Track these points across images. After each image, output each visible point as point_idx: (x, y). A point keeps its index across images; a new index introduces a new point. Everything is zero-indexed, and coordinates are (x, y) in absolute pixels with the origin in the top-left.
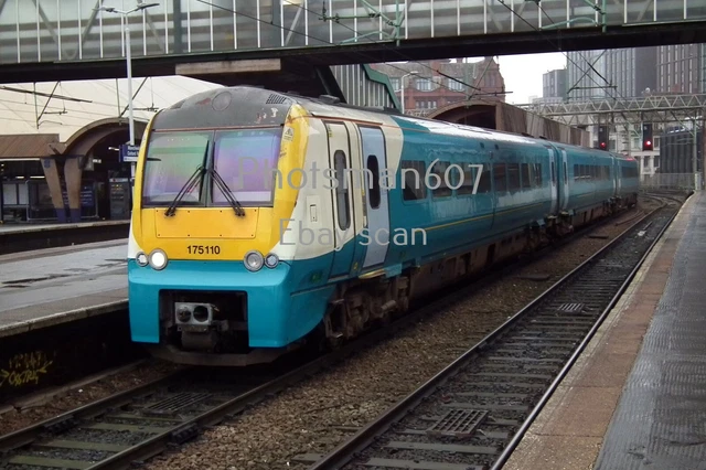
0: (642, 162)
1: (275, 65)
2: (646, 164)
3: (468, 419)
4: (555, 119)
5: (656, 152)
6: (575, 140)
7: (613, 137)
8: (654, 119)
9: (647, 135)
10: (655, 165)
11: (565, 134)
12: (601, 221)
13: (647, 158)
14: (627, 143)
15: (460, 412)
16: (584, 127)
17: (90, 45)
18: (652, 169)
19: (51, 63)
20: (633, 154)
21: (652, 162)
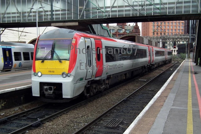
0: (173, 51)
1: (77, 24)
2: (174, 52)
3: (117, 122)
4: (152, 40)
5: (177, 49)
6: (156, 45)
7: (166, 45)
8: (177, 41)
9: (175, 44)
10: (177, 52)
11: (154, 44)
12: (162, 66)
13: (175, 50)
14: (170, 46)
15: (115, 119)
16: (159, 42)
17: (29, 18)
18: (176, 53)
19: (19, 23)
20: (171, 49)
21: (176, 51)
